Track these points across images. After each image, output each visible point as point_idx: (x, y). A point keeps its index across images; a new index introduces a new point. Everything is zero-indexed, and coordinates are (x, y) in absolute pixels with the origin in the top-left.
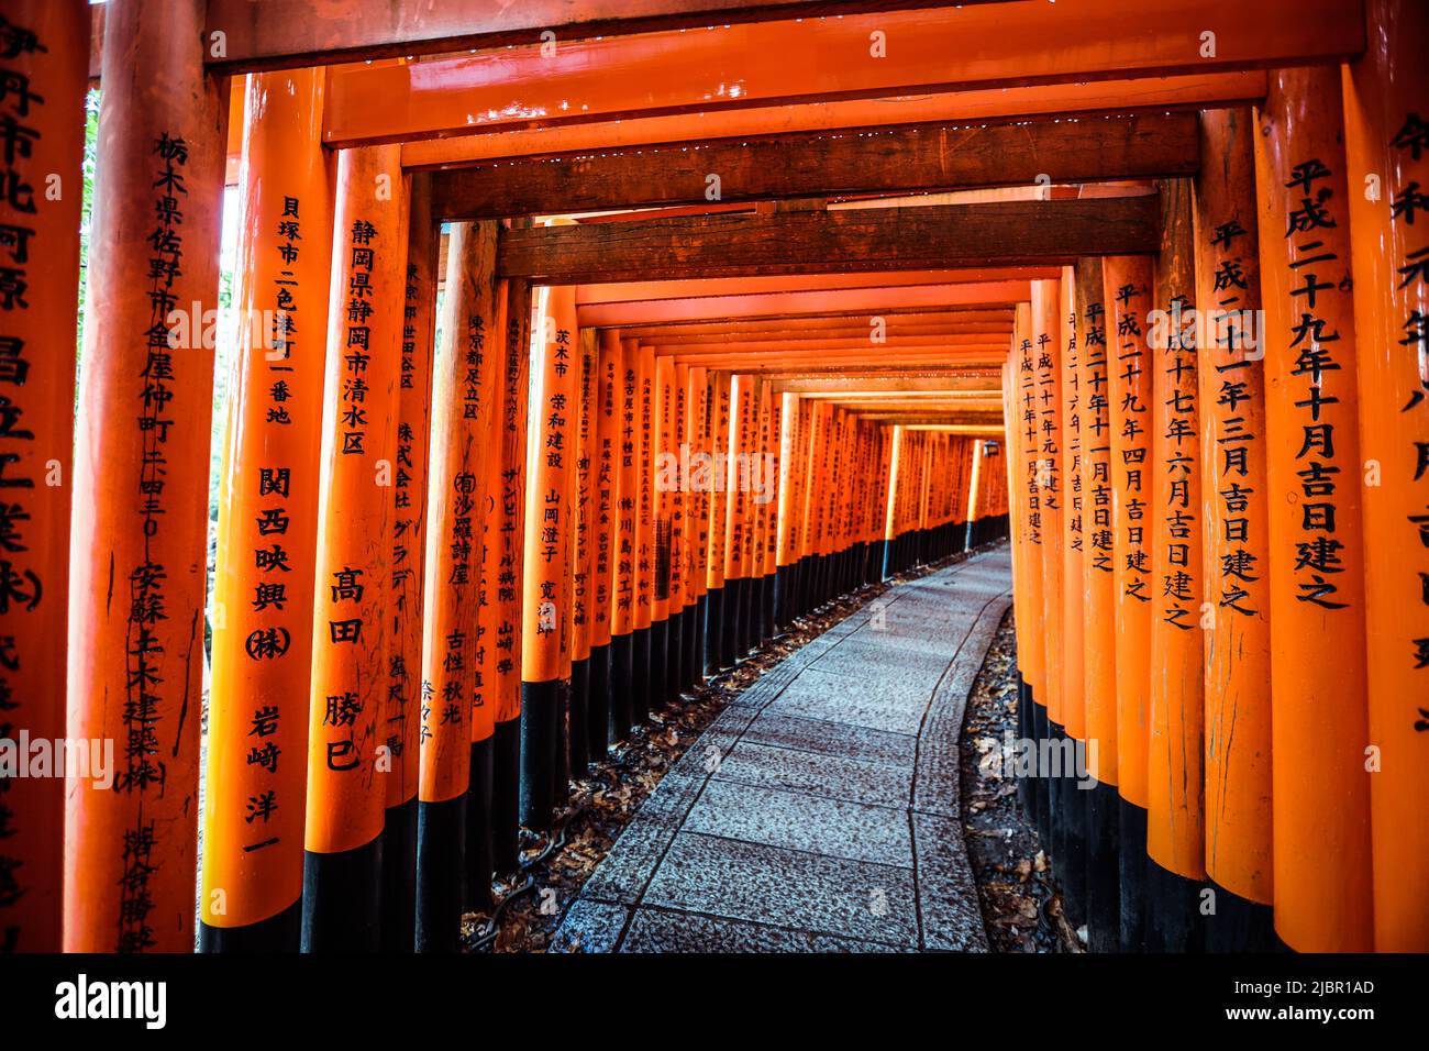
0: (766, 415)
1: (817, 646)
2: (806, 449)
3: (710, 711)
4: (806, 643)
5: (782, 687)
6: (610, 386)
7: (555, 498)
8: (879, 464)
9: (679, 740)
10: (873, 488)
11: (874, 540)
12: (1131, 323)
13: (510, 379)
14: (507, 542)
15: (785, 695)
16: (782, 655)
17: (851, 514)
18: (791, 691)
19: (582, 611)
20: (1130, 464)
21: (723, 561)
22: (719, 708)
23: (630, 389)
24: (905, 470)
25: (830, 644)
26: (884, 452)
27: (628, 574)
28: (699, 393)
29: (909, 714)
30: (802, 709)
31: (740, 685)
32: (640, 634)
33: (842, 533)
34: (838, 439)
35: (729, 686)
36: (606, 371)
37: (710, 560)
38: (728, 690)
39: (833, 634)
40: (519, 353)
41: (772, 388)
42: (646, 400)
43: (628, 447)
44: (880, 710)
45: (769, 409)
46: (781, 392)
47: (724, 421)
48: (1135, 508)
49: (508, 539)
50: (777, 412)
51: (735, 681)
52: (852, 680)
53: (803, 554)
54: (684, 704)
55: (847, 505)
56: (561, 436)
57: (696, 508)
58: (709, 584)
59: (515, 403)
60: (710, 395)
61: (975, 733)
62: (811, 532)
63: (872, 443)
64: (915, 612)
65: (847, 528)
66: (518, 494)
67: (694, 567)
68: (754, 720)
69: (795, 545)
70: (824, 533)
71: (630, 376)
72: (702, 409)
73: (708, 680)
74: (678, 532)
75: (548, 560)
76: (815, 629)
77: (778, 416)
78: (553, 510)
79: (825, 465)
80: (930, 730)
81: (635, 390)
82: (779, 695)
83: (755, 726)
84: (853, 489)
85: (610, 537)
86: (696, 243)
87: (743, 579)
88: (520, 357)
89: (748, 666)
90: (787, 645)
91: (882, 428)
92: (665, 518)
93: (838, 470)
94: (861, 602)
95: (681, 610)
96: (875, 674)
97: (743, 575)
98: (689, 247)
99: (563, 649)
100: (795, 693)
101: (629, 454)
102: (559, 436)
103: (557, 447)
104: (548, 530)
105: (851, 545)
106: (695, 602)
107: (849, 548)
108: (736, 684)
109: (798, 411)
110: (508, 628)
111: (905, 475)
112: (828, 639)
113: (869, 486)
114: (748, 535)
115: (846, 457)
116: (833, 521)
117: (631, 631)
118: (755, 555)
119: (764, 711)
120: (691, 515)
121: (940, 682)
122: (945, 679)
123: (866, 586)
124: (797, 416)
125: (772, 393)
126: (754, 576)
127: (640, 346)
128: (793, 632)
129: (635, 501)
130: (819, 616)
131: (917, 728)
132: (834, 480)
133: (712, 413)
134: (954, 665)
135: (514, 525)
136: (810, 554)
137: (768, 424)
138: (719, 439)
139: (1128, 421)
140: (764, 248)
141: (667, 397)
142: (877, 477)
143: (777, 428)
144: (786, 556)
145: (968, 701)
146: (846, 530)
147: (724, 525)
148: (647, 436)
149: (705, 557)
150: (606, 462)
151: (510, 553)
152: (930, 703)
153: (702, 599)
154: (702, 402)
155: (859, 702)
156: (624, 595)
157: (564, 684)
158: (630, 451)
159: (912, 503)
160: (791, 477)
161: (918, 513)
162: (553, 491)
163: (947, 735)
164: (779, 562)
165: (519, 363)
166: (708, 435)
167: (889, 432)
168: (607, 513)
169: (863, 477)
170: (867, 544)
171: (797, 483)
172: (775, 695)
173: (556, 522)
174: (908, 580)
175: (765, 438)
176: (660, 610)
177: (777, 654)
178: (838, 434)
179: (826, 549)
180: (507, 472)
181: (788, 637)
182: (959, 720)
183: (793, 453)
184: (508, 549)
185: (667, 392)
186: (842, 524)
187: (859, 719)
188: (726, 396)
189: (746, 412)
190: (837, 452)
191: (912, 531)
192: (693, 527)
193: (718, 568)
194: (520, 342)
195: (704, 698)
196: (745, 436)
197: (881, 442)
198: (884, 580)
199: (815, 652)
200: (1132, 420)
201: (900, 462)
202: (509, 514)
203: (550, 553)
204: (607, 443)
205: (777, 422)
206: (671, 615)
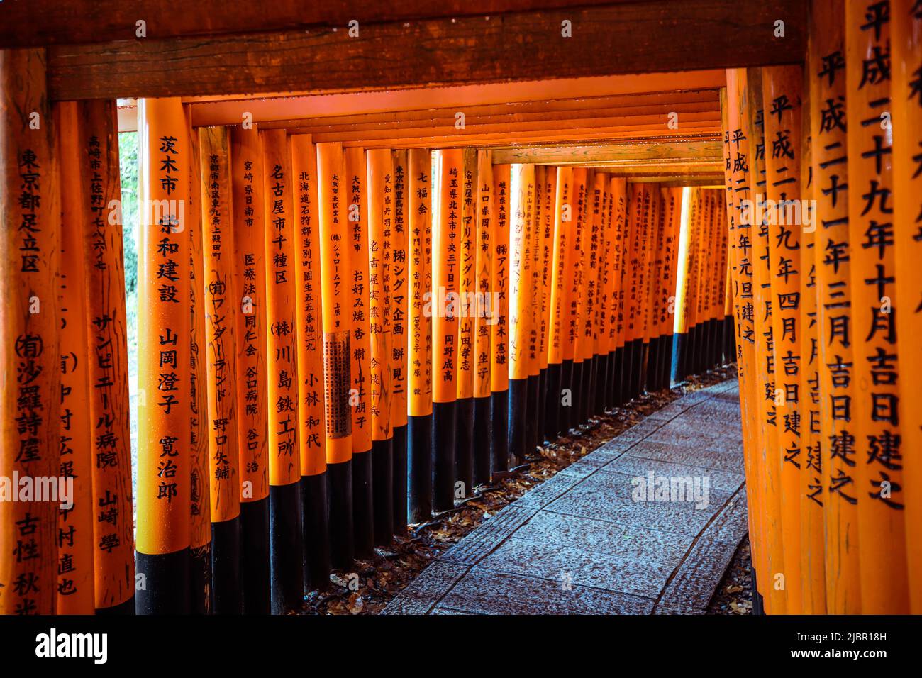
0: (487, 194)
1: (561, 480)
2: (547, 230)
3: (409, 569)
4: (551, 475)
5: (505, 536)
6: (249, 189)
7: (172, 338)
8: (660, 237)
9: (364, 607)
10: (653, 268)
11: (657, 336)
12: (784, 142)
13: (94, 209)
14: (104, 401)
15: (507, 546)
16: (517, 492)
17: (621, 305)
18: (514, 541)
19: (226, 462)
20: (785, 310)
21: (429, 382)
22: (422, 564)
23: (278, 190)
24: (701, 242)
25: (580, 476)
26: (667, 222)
27: (288, 412)
28: (381, 178)
29: (656, 569)
30: (522, 565)
31: (455, 534)
32: (310, 482)
33: (607, 332)
34: (596, 212)
35: (440, 535)
36: (242, 171)
37: (411, 382)
38: (438, 541)
39: (587, 462)
40: (104, 176)
41: (493, 158)
42: (305, 199)
43: (280, 260)
44: (620, 563)
45: (490, 185)
46: (507, 163)
47: (423, 209)
48: (791, 362)
49: (105, 396)
50: (501, 189)
51: (449, 528)
52: (594, 524)
53: (549, 361)
54: (378, 561)
55: (615, 295)
56: (175, 265)
57: (386, 321)
58: (411, 411)
59: (103, 236)
60: (399, 178)
61: (735, 594)
62: (561, 335)
63: (650, 212)
64: (702, 430)
65: (616, 323)
66: (114, 342)
67: (386, 394)
68: (460, 579)
69: (536, 353)
70: (580, 332)
71: (278, 173)
72: (387, 199)
73: (415, 528)
74: (360, 353)
75: (167, 412)
76: (566, 456)
77: (503, 193)
78: (170, 353)
79: (577, 248)
80: (676, 590)
81: (284, 190)
82: (498, 546)
83: (459, 590)
84: (623, 272)
85: (259, 371)
86: (275, 62)
87: (459, 400)
88: (106, 182)
89: (470, 508)
90: (525, 479)
91: (664, 190)
92: (341, 338)
93: (598, 253)
94: (636, 417)
95: (370, 447)
96: (626, 516)
97: (459, 396)
98: (266, 67)
99: (195, 510)
100: (520, 543)
101: (282, 269)
102: (172, 265)
103: (170, 278)
104: (165, 376)
105: (622, 345)
106: (391, 435)
107: (619, 349)
108: (451, 532)
109: (533, 184)
110: (112, 499)
111: (701, 248)
112: (579, 470)
113: (647, 267)
114: (466, 346)
115: (611, 233)
116: (592, 317)
117: (296, 480)
118: (476, 370)
119: (474, 569)
120: (379, 330)
121: (707, 526)
122: (715, 522)
123: (647, 395)
124: (533, 190)
125: (493, 165)
126: (476, 394)
127: (288, 135)
128: (536, 462)
129: (293, 324)
130: (577, 438)
131: (660, 587)
132: (593, 264)
133: (403, 202)
134: (731, 504)
135: (111, 379)
136: (560, 361)
137: (490, 204)
138: (417, 231)
139: (782, 259)
140: (351, 67)
141: (335, 191)
142: (657, 254)
143: (502, 208)
144: (523, 366)
145: (737, 552)
146: (614, 326)
147: (429, 338)
148: (307, 243)
149: (404, 379)
150: (248, 283)
151: (109, 411)
152: (687, 554)
153: (399, 432)
154: (387, 190)
155: (597, 554)
156: (285, 437)
157: (200, 553)
158: (283, 265)
159: (713, 283)
160: (526, 268)
161: (722, 296)
162: (168, 331)
163: (696, 597)
164: (512, 374)
165: (104, 190)
166: (399, 229)
167: (675, 196)
168: (254, 343)
169: (637, 256)
170: (647, 341)
171: (535, 275)
172: (494, 545)
173: (175, 366)
174: (706, 385)
175: (486, 222)
176: (338, 450)
177: (509, 491)
178: (597, 205)
179: (582, 351)
180: (98, 318)
181: (528, 469)
182: (717, 578)
183: (528, 237)
184: (105, 408)
185: (335, 184)
186: (607, 320)
187: (589, 577)
188: (424, 177)
189: (453, 194)
190: (595, 229)
191: (713, 320)
192: (382, 344)
193: (423, 390)
194: (104, 164)
195: (406, 552)
196: (453, 225)
197: (663, 209)
198: (673, 385)
199: (558, 488)
200: (786, 259)
201: (694, 232)
202: (104, 367)
203: (168, 403)
204: (249, 259)
205: (503, 200)
206: (354, 455)
